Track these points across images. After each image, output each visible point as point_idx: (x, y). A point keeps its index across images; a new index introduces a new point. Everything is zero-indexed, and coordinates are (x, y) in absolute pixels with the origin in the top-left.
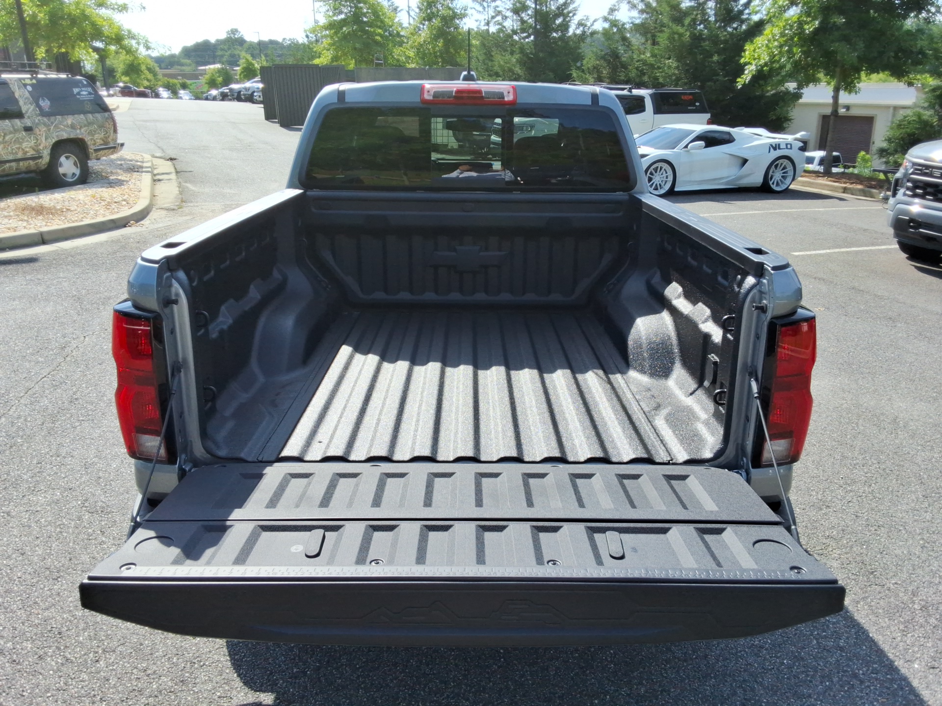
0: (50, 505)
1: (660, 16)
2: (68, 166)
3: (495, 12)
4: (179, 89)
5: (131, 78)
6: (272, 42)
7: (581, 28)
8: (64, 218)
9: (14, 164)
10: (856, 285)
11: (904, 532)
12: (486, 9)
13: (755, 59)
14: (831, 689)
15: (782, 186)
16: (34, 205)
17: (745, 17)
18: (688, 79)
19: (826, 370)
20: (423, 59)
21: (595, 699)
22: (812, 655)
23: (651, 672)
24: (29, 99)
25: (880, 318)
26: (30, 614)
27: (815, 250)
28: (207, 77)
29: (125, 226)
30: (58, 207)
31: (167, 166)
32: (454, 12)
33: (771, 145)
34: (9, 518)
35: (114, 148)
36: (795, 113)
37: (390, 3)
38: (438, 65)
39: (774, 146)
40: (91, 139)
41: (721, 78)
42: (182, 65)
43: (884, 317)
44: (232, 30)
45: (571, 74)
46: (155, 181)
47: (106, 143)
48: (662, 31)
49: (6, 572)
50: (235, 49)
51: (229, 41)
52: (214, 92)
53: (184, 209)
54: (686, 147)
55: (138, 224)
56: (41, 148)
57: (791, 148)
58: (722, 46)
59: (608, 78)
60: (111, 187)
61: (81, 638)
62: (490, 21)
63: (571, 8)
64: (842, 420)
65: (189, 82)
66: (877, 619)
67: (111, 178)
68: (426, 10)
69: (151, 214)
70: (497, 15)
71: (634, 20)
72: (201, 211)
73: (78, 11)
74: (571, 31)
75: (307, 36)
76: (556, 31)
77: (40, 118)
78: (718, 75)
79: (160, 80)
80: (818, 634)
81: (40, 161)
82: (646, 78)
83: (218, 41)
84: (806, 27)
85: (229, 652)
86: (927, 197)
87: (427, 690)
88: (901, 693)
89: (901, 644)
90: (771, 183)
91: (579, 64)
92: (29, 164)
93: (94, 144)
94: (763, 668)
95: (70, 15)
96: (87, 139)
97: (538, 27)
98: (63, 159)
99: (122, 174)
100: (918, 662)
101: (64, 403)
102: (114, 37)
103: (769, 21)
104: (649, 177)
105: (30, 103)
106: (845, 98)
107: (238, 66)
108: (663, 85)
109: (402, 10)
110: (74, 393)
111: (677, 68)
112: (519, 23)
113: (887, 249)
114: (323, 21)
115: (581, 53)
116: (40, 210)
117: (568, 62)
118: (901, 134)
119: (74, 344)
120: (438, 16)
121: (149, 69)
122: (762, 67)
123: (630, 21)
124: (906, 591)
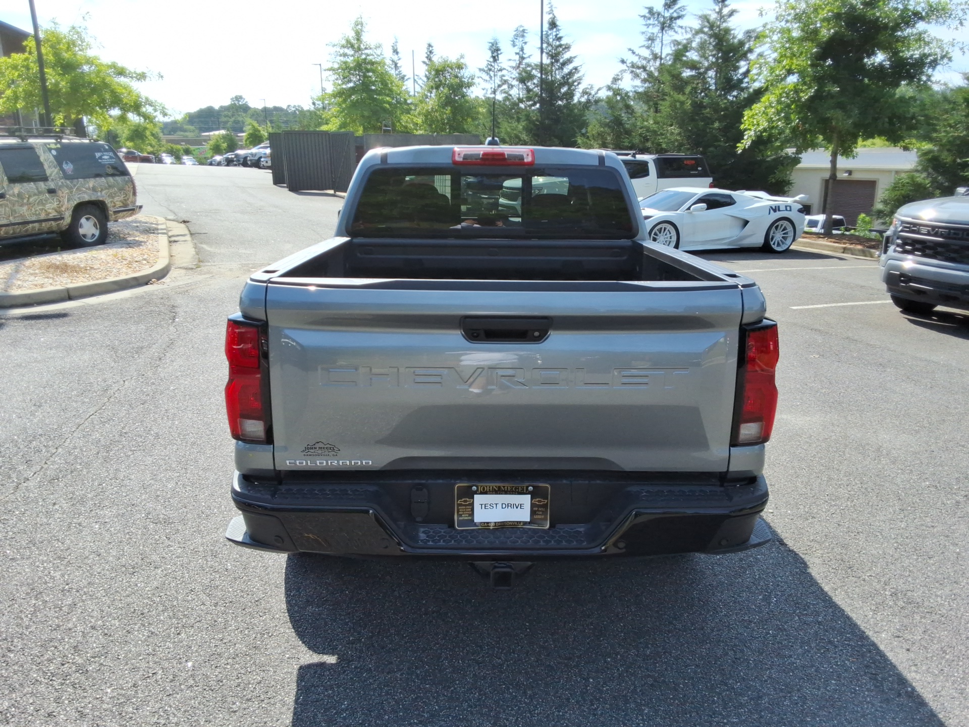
0: (117, 517)
1: (662, 86)
2: (88, 227)
3: (501, 81)
4: (182, 155)
5: (135, 144)
6: (277, 109)
7: (586, 97)
8: (88, 276)
9: (36, 225)
10: (850, 335)
11: (880, 537)
12: (493, 78)
13: (753, 125)
14: (809, 652)
15: (783, 246)
16: (58, 263)
17: (744, 85)
18: (690, 145)
19: (818, 408)
20: (430, 125)
21: (609, 658)
22: (794, 627)
23: (655, 639)
24: (53, 162)
25: (871, 365)
26: (114, 600)
27: (813, 304)
28: (211, 142)
29: (147, 284)
30: (82, 266)
31: (181, 229)
32: (461, 81)
33: (771, 207)
34: (81, 528)
35: (133, 210)
36: (795, 177)
37: (397, 72)
38: (446, 132)
39: (774, 208)
40: (111, 202)
41: (722, 144)
42: (185, 131)
43: (875, 363)
44: (236, 97)
45: (577, 141)
46: (170, 242)
47: (125, 205)
48: (664, 100)
49: (86, 569)
50: (239, 115)
51: (233, 108)
52: (218, 158)
53: (202, 268)
54: (689, 209)
55: (160, 281)
56: (63, 210)
57: (790, 210)
58: (722, 113)
59: (613, 144)
60: (130, 247)
61: (162, 617)
62: (497, 90)
63: (576, 77)
64: (830, 449)
65: (192, 148)
66: (852, 602)
67: (129, 239)
68: (434, 79)
69: (170, 273)
70: (503, 84)
71: (637, 88)
72: (219, 270)
73: (98, 79)
74: (576, 99)
75: (314, 104)
76: (561, 99)
77: (63, 180)
78: (720, 141)
79: (163, 146)
80: (800, 612)
81: (62, 222)
82: (649, 144)
83: (221, 107)
84: (802, 94)
85: (293, 626)
86: (916, 253)
87: (465, 651)
88: (869, 655)
89: (872, 620)
90: (772, 243)
91: (584, 131)
92: (52, 224)
93: (115, 206)
94: (751, 636)
95: (90, 83)
96: (108, 201)
97: (544, 95)
98: (83, 220)
99: (139, 236)
100: (885, 633)
101: (115, 436)
102: (132, 104)
103: (767, 89)
104: (653, 237)
105: (54, 167)
106: (843, 162)
107: (243, 132)
108: (666, 151)
109: (409, 78)
110: (123, 428)
111: (679, 134)
112: (525, 92)
113: (883, 304)
114: (330, 89)
115: (586, 120)
116: (64, 268)
117: (573, 129)
118: (896, 195)
119: (115, 387)
120: (445, 84)
121: (153, 135)
122: (761, 132)
123: (633, 90)
124: (879, 581)
